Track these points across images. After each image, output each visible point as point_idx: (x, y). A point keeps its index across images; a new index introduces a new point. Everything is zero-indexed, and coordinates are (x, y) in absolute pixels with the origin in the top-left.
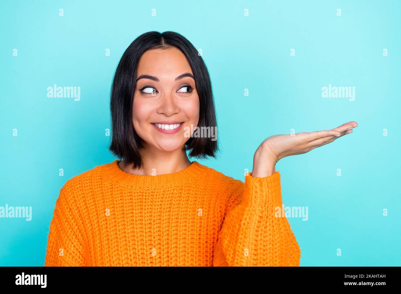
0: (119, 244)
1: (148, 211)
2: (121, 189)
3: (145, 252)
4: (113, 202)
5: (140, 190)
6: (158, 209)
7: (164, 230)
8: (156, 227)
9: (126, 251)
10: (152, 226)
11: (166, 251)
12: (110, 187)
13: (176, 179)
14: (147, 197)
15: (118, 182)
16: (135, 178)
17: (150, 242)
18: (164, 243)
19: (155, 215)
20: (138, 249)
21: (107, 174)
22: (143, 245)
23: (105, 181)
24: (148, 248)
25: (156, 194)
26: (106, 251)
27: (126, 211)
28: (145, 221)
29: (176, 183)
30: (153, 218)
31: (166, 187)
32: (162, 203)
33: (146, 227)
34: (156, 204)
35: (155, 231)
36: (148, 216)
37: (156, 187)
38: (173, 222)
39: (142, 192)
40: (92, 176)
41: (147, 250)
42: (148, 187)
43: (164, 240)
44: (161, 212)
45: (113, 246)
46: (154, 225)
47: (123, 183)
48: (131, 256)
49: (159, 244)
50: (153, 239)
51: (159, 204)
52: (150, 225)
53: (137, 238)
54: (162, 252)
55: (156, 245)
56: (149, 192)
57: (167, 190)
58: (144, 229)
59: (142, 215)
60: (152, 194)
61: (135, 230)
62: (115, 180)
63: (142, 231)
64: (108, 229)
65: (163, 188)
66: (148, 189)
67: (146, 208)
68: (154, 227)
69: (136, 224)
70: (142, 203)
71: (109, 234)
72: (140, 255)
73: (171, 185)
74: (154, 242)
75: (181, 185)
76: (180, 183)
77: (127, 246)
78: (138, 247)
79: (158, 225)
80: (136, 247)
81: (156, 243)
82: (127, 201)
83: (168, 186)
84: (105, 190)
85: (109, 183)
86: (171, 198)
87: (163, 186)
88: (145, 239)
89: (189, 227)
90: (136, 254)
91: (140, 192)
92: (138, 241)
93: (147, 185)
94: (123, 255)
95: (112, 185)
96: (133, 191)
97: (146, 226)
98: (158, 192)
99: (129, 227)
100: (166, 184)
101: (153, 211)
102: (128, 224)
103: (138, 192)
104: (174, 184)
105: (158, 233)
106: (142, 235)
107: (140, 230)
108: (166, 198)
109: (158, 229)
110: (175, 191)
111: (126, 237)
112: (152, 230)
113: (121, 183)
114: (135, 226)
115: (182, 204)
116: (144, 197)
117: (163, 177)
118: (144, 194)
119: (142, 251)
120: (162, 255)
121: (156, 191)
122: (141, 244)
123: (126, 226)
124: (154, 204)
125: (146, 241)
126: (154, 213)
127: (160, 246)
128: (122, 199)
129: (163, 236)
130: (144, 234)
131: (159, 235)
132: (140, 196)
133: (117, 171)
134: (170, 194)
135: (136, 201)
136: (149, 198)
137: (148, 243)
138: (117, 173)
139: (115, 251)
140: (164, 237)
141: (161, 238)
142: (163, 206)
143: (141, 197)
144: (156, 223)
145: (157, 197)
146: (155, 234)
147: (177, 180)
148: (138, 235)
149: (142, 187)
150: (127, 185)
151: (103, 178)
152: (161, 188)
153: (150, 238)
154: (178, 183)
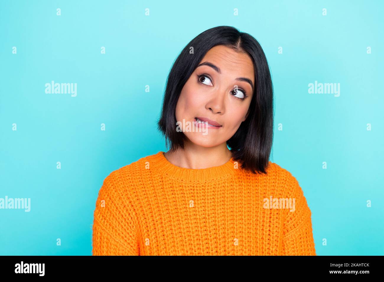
0: (175, 240)
1: (202, 206)
2: (172, 183)
3: (201, 247)
4: (165, 197)
5: (190, 184)
6: (211, 203)
7: (220, 224)
8: (211, 221)
9: (182, 247)
10: (207, 221)
11: (222, 245)
12: (160, 180)
13: (224, 172)
14: (198, 192)
15: (168, 174)
16: (184, 171)
17: (206, 236)
18: (220, 237)
19: (209, 209)
20: (194, 245)
21: (156, 167)
22: (199, 240)
23: (154, 173)
24: (204, 243)
25: (207, 188)
26: (163, 247)
27: (180, 206)
28: (199, 215)
29: (225, 176)
30: (207, 212)
31: (216, 180)
32: (214, 197)
33: (201, 222)
34: (209, 198)
35: (211, 225)
36: (201, 211)
37: (206, 181)
38: (229, 215)
39: (193, 186)
40: (140, 170)
41: (203, 245)
42: (198, 181)
43: (221, 234)
44: (215, 205)
45: (169, 242)
46: (209, 219)
47: (173, 176)
48: (187, 252)
49: (215, 238)
50: (209, 233)
51: (212, 198)
52: (204, 219)
53: (193, 233)
54: (219, 246)
55: (212, 239)
56: (200, 186)
57: (218, 183)
58: (199, 224)
59: (195, 210)
60: (203, 188)
61: (190, 225)
62: (165, 173)
63: (197, 226)
64: (163, 225)
65: (213, 181)
66: (198, 182)
67: (199, 202)
68: (209, 221)
69: (191, 219)
70: (194, 198)
71: (165, 230)
72: (196, 250)
73: (221, 178)
74: (210, 237)
75: (231, 177)
76: (229, 175)
77: (183, 242)
78: (194, 242)
79: (213, 219)
80: (192, 242)
81: (212, 237)
82: (179, 196)
83: (218, 179)
84: (156, 183)
85: (159, 176)
86: (223, 192)
87: (213, 180)
88: (200, 234)
89: (245, 220)
90: (192, 249)
91: (191, 186)
92: (193, 236)
93: (197, 178)
94: (180, 251)
95: (162, 178)
96: (184, 185)
97: (200, 220)
98: (208, 186)
99: (184, 223)
100: (216, 178)
101: (206, 205)
102: (183, 219)
103: (189, 186)
104: (224, 177)
105: (214, 227)
106: (198, 230)
107: (195, 226)
108: (218, 191)
109: (214, 223)
110: (226, 184)
111: (182, 232)
112: (207, 224)
113: (171, 177)
114: (190, 221)
115: (236, 197)
116: (196, 191)
117: (211, 170)
118: (195, 188)
119: (199, 246)
120: (218, 249)
121: (207, 184)
122: (197, 239)
123: (181, 222)
124: (207, 198)
125: (202, 236)
126: (208, 207)
127: (217, 240)
128: (174, 193)
129: (219, 230)
130: (200, 229)
131: (214, 229)
132: (191, 189)
133: (165, 164)
134: (221, 187)
135: (189, 196)
136: (201, 192)
137: (204, 238)
138: (166, 166)
139: (171, 247)
140: (221, 231)
141: (218, 232)
142: (216, 200)
143: (192, 191)
144: (211, 217)
145: (209, 191)
146: (211, 229)
147: (226, 173)
148: (194, 230)
149: (193, 181)
150: (177, 178)
151: (152, 171)
152: (211, 181)
153: (206, 233)
154: (228, 175)
